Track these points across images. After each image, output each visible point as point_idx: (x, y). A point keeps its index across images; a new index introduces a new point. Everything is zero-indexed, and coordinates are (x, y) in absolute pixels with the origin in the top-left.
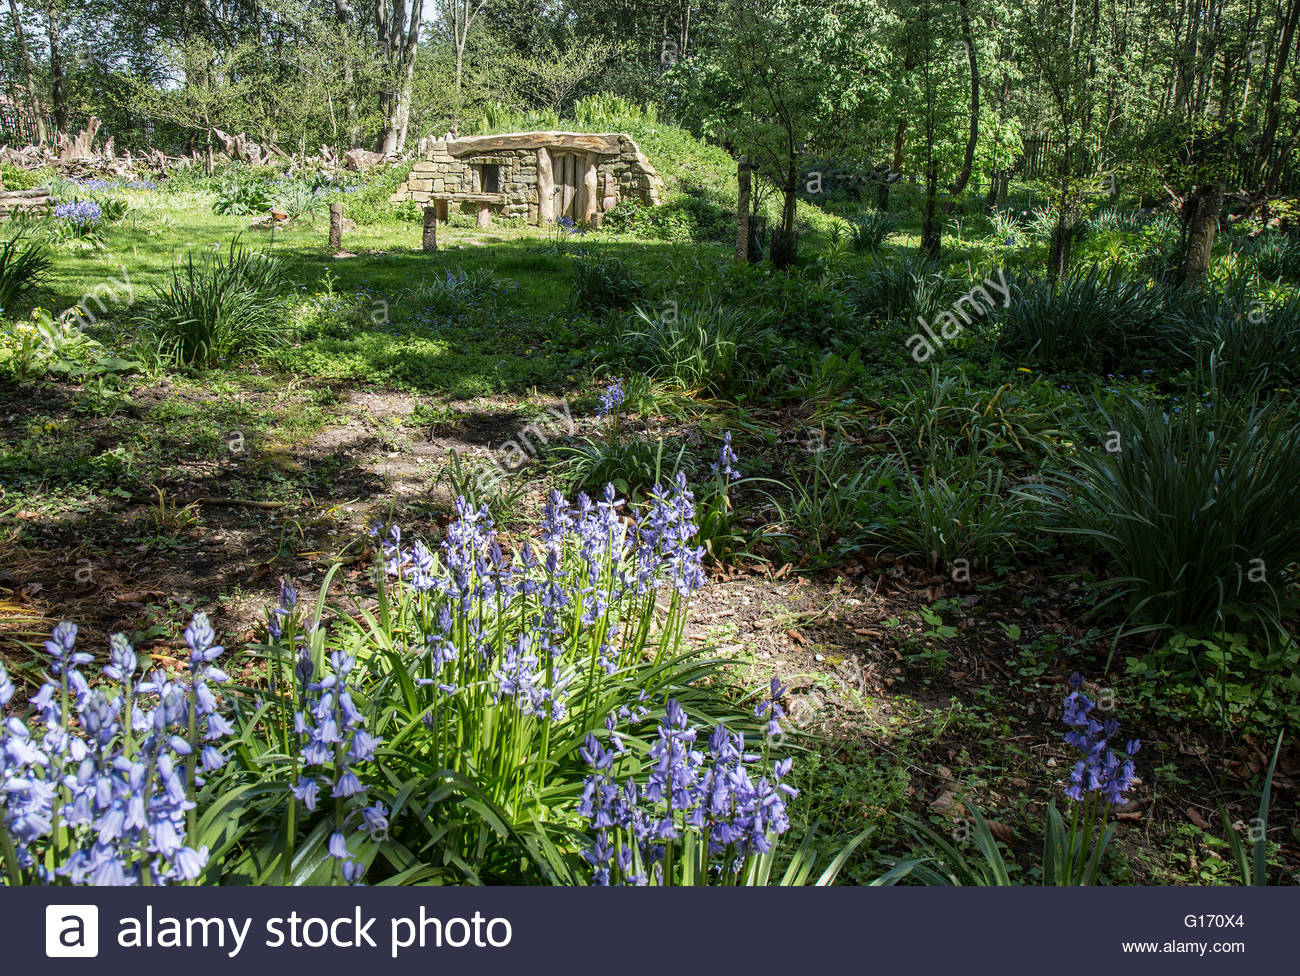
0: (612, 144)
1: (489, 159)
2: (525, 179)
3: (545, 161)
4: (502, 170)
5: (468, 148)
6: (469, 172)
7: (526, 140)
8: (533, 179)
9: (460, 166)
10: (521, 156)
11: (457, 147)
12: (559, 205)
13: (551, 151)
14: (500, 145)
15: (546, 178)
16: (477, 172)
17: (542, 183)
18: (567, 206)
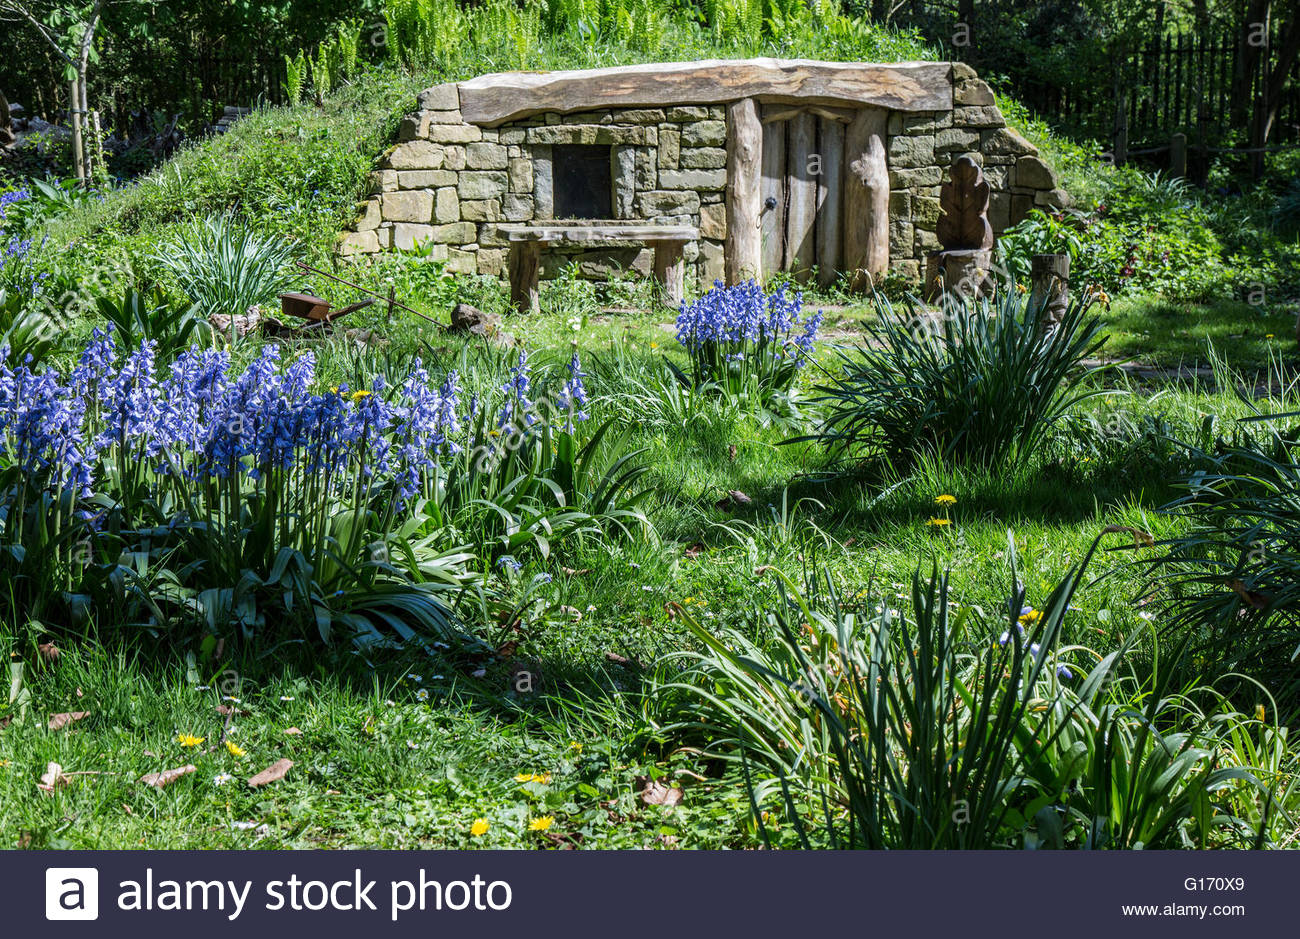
0: (932, 88)
1: (588, 133)
2: (694, 178)
3: (751, 133)
4: (628, 160)
5: (527, 104)
6: (524, 165)
7: (703, 81)
8: (718, 179)
9: (493, 150)
10: (683, 122)
11: (494, 97)
12: (775, 239)
13: (765, 106)
14: (624, 95)
15: (749, 177)
16: (546, 165)
17: (741, 187)
18: (797, 240)
